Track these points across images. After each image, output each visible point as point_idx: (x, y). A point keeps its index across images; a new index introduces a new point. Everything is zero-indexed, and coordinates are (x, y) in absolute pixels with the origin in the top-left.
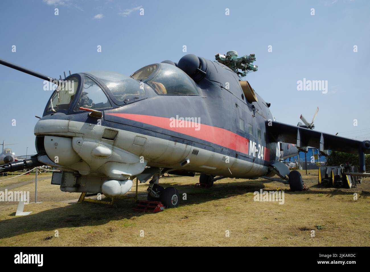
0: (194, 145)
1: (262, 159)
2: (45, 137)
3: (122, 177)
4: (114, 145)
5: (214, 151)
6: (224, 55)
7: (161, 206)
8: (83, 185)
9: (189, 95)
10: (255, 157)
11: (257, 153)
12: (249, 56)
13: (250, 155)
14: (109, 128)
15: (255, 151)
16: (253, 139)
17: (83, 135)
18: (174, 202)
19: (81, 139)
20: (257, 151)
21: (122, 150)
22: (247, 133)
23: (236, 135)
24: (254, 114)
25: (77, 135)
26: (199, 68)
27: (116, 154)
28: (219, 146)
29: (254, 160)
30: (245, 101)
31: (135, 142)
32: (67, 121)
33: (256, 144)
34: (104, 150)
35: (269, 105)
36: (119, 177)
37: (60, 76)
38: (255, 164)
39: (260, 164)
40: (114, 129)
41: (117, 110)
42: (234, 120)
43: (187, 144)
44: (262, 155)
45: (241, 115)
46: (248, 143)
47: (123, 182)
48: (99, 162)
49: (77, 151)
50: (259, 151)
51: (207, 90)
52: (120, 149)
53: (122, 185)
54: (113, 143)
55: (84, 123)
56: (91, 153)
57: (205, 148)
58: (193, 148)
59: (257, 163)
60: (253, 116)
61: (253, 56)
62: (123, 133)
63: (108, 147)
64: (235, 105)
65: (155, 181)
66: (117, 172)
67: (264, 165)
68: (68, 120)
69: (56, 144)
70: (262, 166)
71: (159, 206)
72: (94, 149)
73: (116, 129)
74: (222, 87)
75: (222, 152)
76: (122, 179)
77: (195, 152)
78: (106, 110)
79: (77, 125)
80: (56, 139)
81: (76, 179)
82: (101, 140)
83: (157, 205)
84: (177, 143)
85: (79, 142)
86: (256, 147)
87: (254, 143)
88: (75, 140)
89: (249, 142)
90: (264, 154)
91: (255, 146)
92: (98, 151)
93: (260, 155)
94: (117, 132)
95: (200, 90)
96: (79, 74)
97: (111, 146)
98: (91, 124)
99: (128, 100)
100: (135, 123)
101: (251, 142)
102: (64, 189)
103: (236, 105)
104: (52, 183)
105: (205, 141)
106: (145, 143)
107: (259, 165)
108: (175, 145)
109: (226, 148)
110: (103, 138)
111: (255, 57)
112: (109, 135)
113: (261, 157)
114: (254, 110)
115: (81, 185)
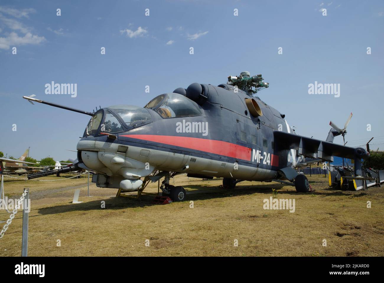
0: (191, 155)
1: (269, 164)
2: (82, 151)
3: (133, 178)
4: (126, 156)
5: (212, 159)
6: (237, 76)
7: (169, 200)
8: (112, 183)
9: (191, 116)
10: (259, 162)
11: (261, 160)
12: (257, 76)
13: (253, 161)
14: (121, 145)
15: (260, 158)
16: (257, 148)
17: (104, 150)
18: (181, 198)
19: (103, 152)
20: (262, 157)
21: (132, 159)
22: (249, 143)
23: (236, 145)
24: (260, 127)
25: (100, 150)
26: (202, 94)
27: (128, 162)
28: (217, 155)
29: (258, 166)
30: (249, 116)
31: (141, 154)
32: (94, 142)
33: (260, 152)
34: (119, 159)
35: (283, 116)
36: (131, 177)
37: (94, 110)
38: (260, 169)
39: (267, 169)
40: (125, 145)
41: (127, 132)
42: (235, 133)
43: (185, 154)
44: (269, 162)
45: (243, 128)
46: (250, 151)
47: (134, 181)
48: (117, 168)
49: (101, 161)
50: (264, 158)
51: (209, 111)
52: (131, 159)
53: (132, 183)
54: (125, 155)
55: (105, 142)
56: (110, 161)
57: (202, 157)
58: (191, 157)
59: (262, 167)
60: (257, 128)
61: (260, 76)
62: (131, 148)
63: (122, 157)
64: (236, 121)
65: (166, 181)
66: (129, 174)
67: (272, 170)
68: (95, 140)
69: (88, 156)
70: (269, 171)
71: (167, 200)
72: (112, 159)
73: (127, 146)
74: (222, 108)
75: (220, 159)
76: (134, 179)
77: (193, 160)
78: (119, 133)
79: (101, 144)
80: (88, 153)
81: (106, 179)
82: (116, 153)
83: (165, 199)
84: (176, 154)
85: (102, 155)
86: (260, 155)
87: (258, 151)
88: (99, 153)
89: (252, 150)
90: (270, 160)
91: (260, 153)
92: (114, 160)
93: (266, 161)
94: (128, 147)
95: (203, 110)
96: (104, 109)
97: (124, 157)
98: (109, 143)
99: (137, 125)
100: (141, 141)
101: (254, 150)
102: (99, 185)
103: (238, 121)
104: (92, 182)
105: (201, 152)
106: (149, 154)
107: (265, 170)
108: (174, 155)
109: (225, 157)
110: (118, 151)
111: (262, 77)
112: (122, 149)
113: (267, 163)
114: (259, 123)
115: (109, 183)
